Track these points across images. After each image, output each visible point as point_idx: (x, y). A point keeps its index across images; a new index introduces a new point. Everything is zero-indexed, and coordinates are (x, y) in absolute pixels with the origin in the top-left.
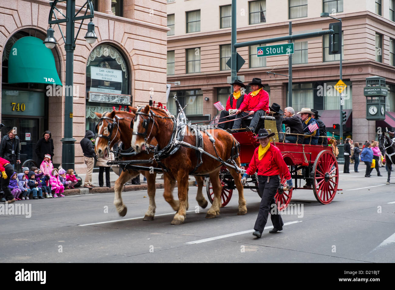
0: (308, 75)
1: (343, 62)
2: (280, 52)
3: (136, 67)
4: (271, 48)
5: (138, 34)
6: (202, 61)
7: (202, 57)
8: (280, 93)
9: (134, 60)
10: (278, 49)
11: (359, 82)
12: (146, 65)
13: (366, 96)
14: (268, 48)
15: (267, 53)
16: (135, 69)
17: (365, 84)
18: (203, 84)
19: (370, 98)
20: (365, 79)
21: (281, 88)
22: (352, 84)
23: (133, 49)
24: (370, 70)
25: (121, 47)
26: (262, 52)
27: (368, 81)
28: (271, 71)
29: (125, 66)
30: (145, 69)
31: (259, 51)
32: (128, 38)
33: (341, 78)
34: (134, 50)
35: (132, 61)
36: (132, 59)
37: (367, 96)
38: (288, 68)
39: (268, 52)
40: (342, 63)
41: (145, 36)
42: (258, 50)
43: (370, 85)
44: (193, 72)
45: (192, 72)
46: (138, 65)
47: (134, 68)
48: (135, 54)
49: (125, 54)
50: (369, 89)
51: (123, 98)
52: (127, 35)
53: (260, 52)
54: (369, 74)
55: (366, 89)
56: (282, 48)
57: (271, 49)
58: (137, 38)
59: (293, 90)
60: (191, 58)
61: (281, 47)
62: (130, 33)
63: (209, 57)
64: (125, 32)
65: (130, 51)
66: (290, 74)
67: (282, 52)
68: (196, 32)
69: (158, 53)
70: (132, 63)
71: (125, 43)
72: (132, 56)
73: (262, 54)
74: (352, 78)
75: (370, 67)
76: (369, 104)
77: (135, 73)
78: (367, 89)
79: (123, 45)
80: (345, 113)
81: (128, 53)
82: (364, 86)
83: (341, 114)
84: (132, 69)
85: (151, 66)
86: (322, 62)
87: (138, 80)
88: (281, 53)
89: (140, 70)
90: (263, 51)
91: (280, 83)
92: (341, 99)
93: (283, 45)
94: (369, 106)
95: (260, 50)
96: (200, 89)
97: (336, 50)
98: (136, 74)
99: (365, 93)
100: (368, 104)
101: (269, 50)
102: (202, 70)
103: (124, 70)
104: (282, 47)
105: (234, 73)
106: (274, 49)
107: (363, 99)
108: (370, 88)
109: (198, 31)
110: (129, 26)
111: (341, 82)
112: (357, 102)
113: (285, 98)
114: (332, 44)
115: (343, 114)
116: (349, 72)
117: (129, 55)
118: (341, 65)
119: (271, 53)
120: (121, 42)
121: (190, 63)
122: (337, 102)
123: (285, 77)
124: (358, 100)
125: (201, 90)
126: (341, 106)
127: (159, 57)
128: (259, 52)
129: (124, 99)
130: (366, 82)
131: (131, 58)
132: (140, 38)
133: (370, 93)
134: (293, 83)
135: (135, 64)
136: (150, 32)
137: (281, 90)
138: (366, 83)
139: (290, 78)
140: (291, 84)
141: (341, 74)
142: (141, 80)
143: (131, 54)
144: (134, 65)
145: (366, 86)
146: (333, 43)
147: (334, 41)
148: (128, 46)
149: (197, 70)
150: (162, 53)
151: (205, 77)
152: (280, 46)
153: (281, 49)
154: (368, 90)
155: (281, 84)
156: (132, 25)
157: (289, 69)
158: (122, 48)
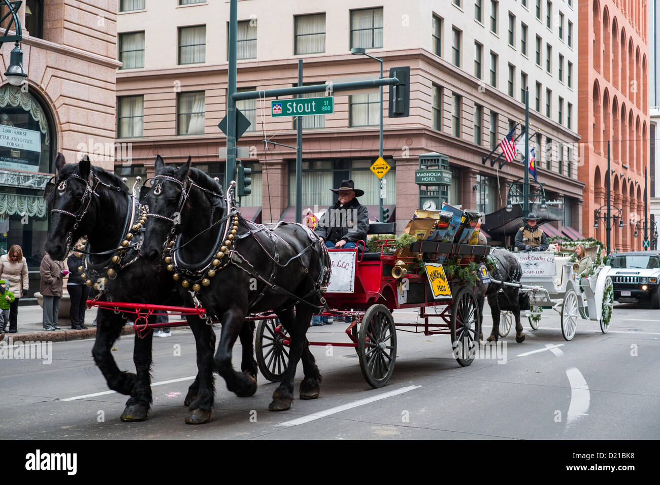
0: (325, 147)
1: (385, 128)
2: (309, 110)
3: (65, 127)
4: (294, 103)
5: (68, 70)
6: (146, 119)
7: (146, 112)
8: (280, 175)
9: (62, 114)
10: (306, 105)
11: (407, 162)
12: (81, 123)
13: (418, 184)
14: (291, 104)
15: (288, 112)
16: (63, 129)
17: (418, 165)
18: (149, 157)
19: (424, 188)
20: (418, 157)
21: (279, 167)
22: (396, 164)
23: (61, 95)
24: (424, 143)
25: (41, 91)
26: (279, 109)
27: (422, 160)
28: (271, 138)
29: (46, 125)
30: (80, 130)
31: (275, 107)
32: (52, 76)
33: (382, 154)
34: (61, 97)
35: (58, 116)
36: (59, 113)
37: (420, 185)
38: (296, 135)
39: (289, 110)
40: (384, 130)
41: (81, 73)
42: (273, 105)
43: (424, 167)
44: (130, 136)
45: (127, 136)
46: (68, 122)
47: (61, 127)
48: (64, 104)
49: (47, 104)
50: (423, 173)
51: (42, 180)
52: (50, 72)
53: (277, 109)
54: (422, 149)
55: (419, 173)
56: (314, 104)
57: (295, 105)
58: (68, 78)
59: (304, 171)
60: (126, 112)
61: (311, 103)
62: (56, 67)
63: (158, 111)
64: (47, 66)
65: (56, 98)
66: (299, 145)
67: (314, 110)
68: (136, 68)
69: (101, 103)
70: (59, 119)
71: (48, 85)
72: (58, 108)
73: (280, 112)
74: (396, 155)
75: (425, 137)
76: (423, 197)
77: (62, 136)
78: (421, 173)
79: (44, 88)
80: (388, 211)
81: (52, 102)
82: (417, 168)
83: (381, 212)
84: (58, 129)
85: (89, 125)
86: (348, 127)
87: (68, 148)
88: (312, 112)
89: (71, 132)
90: (281, 108)
91: (279, 159)
92: (381, 188)
93: (316, 100)
94: (423, 200)
95: (277, 105)
96: (142, 165)
97: (401, 111)
98: (65, 139)
99: (418, 179)
100: (421, 197)
101: (293, 107)
102: (146, 133)
103: (44, 132)
104: (313, 102)
105: (232, 142)
106: (300, 105)
107: (415, 189)
108: (425, 172)
109: (140, 68)
110: (55, 55)
111: (380, 162)
112: (404, 193)
113: (287, 183)
114: (394, 100)
115: (384, 213)
116: (390, 144)
117: (54, 106)
118: (382, 133)
119: (295, 111)
120: (41, 83)
121: (125, 121)
122: (371, 192)
123: (290, 150)
124: (405, 190)
125: (144, 167)
126: (381, 200)
127: (103, 111)
128: (275, 109)
129: (44, 181)
130: (420, 161)
131: (58, 110)
132: (72, 77)
133: (425, 179)
134: (304, 160)
135: (63, 120)
136: (89, 66)
137: (279, 171)
138: (419, 163)
139: (298, 151)
140: (301, 160)
141: (381, 148)
142: (72, 149)
143: (57, 104)
144: (62, 123)
145: (418, 169)
146: (396, 100)
147: (397, 97)
148: (53, 90)
149: (137, 132)
150: (108, 105)
151: (151, 145)
152: (310, 101)
153: (311, 106)
154: (422, 175)
155: (281, 161)
156: (60, 55)
157: (297, 137)
158: (43, 93)
